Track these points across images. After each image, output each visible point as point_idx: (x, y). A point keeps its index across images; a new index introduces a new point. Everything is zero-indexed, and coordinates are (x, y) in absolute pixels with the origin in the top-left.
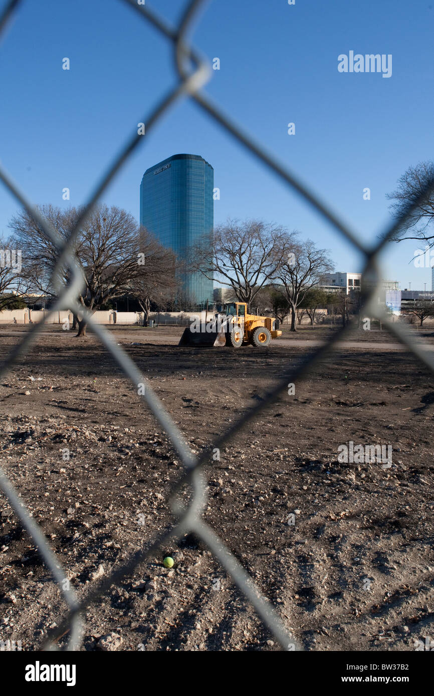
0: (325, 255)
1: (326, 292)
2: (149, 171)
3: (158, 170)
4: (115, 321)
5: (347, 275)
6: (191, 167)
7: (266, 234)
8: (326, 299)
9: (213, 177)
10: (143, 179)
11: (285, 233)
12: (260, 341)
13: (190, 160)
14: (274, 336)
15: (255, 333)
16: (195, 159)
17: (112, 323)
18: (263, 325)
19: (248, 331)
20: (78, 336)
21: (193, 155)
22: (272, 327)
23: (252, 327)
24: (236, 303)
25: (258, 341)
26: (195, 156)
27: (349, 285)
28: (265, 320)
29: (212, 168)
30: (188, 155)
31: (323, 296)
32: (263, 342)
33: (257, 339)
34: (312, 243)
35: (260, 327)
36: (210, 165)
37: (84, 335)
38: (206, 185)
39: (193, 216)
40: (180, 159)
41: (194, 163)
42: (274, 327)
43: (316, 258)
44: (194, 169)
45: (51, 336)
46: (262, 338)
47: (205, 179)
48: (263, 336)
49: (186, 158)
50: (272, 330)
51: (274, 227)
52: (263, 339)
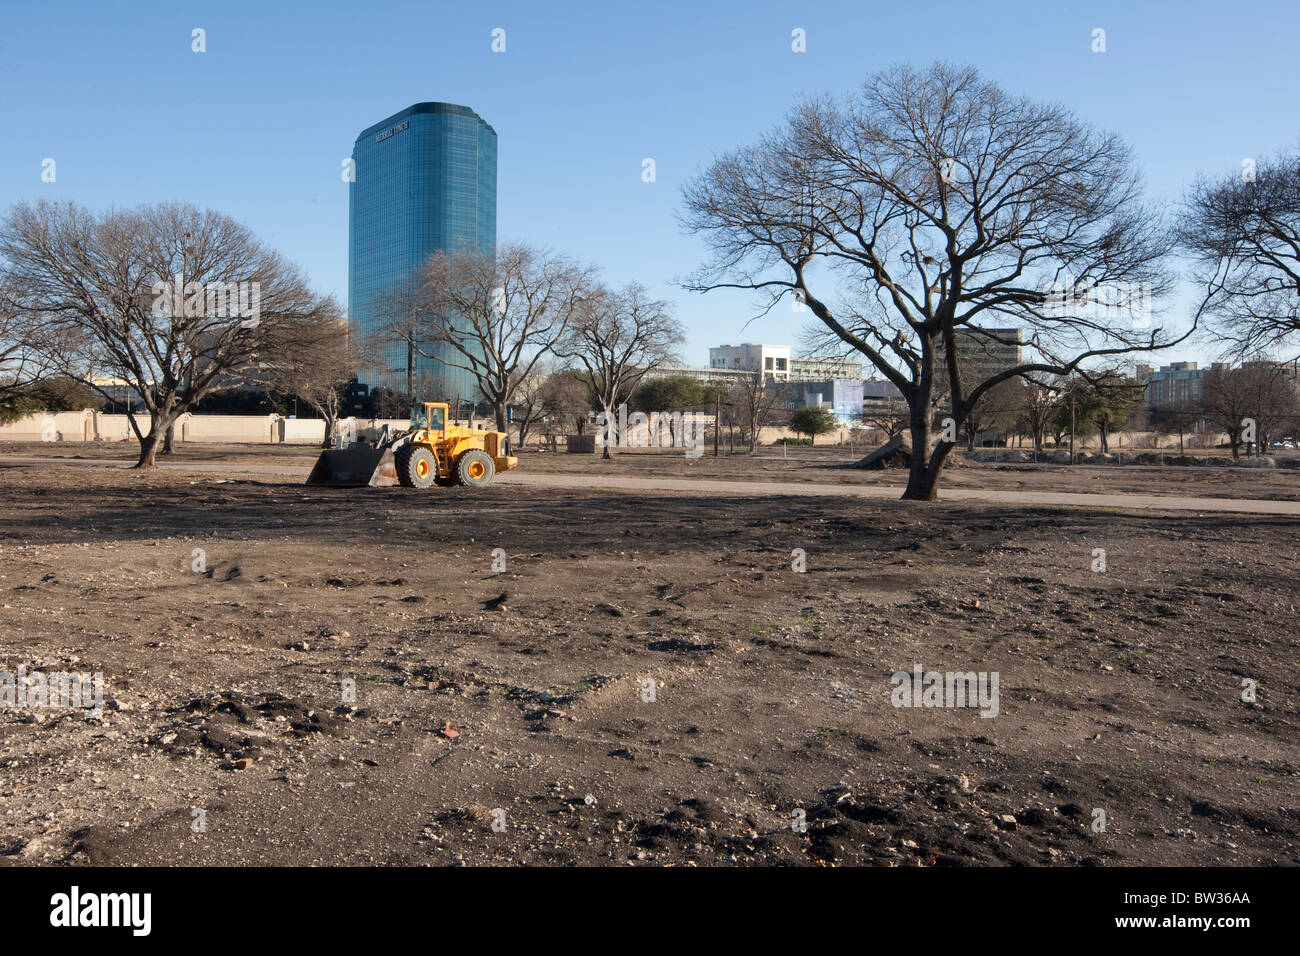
0: (665, 311)
1: (702, 381)
2: (366, 135)
3: (385, 133)
4: (282, 437)
5: (764, 349)
6: (451, 130)
7: (535, 271)
8: (702, 395)
9: (495, 151)
10: (355, 149)
11: (573, 270)
12: (472, 476)
13: (449, 114)
14: (502, 466)
15: (463, 461)
16: (460, 114)
17: (276, 440)
18: (481, 446)
19: (450, 458)
20: (139, 466)
21: (454, 105)
22: (499, 450)
23: (457, 451)
24: (426, 404)
25: (468, 477)
26: (459, 107)
27: (766, 368)
28: (487, 436)
29: (494, 133)
30: (445, 104)
31: (697, 390)
32: (478, 478)
33: (466, 472)
34: (641, 289)
35: (472, 450)
36: (489, 128)
37: (150, 464)
38: (481, 168)
39: (453, 228)
40: (428, 111)
41: (456, 122)
42: (503, 450)
43: (648, 317)
44: (457, 136)
45: (96, 466)
46: (476, 470)
47: (478, 154)
48: (478, 466)
49: (440, 111)
50: (499, 456)
51: (550, 258)
52: (478, 474)
